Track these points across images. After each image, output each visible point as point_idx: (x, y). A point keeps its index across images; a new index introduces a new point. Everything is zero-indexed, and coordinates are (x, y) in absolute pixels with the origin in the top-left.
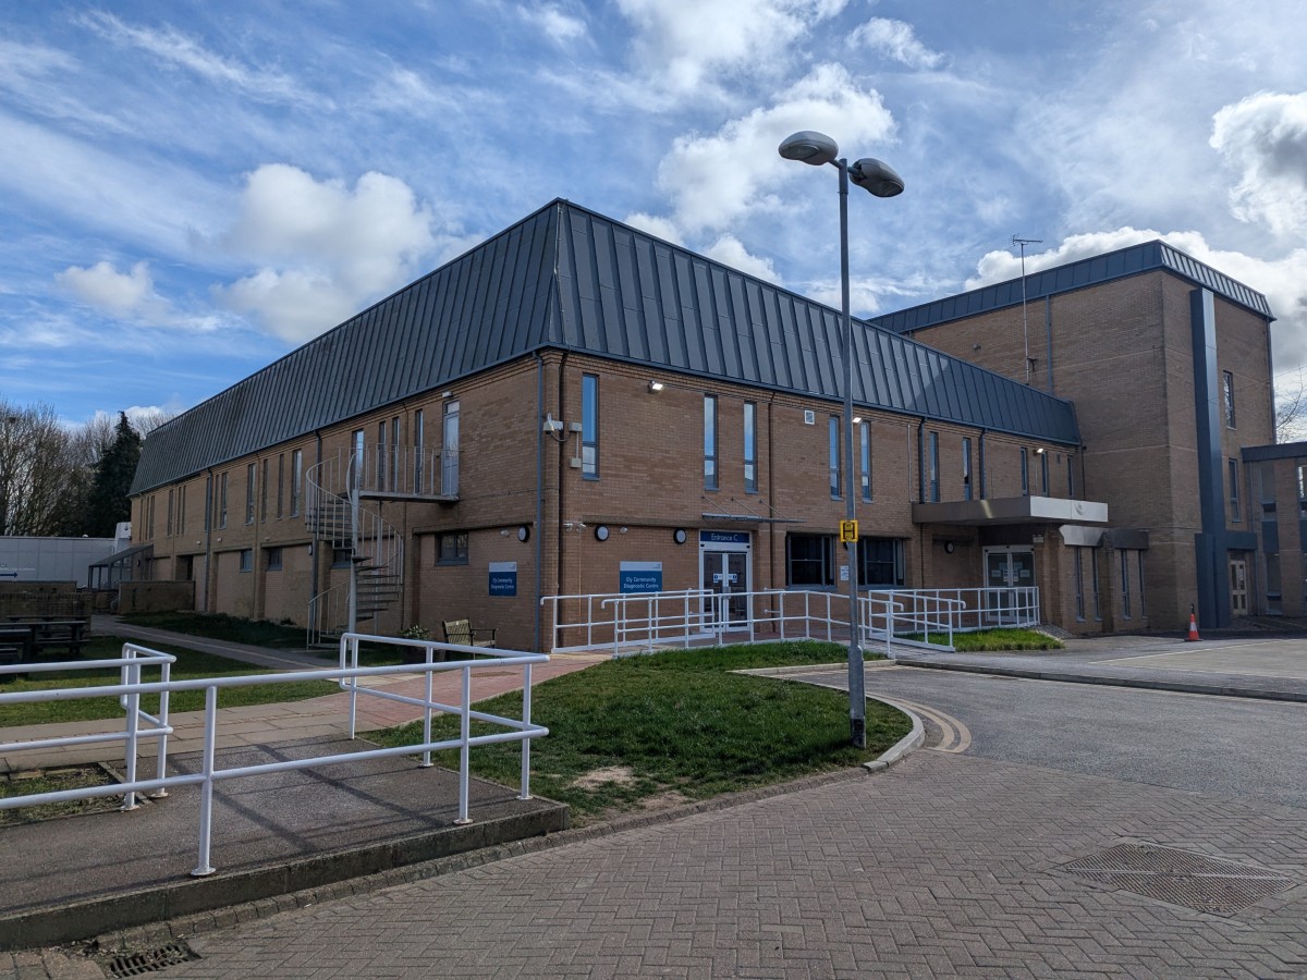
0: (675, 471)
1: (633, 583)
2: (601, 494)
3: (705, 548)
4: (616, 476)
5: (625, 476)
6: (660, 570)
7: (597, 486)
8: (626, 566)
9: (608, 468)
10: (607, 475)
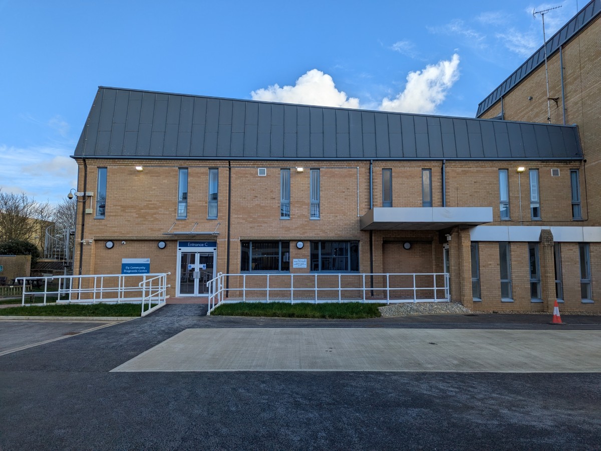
0: (155, 211)
1: (130, 269)
2: (106, 225)
3: (182, 251)
4: (115, 216)
5: (121, 216)
6: (149, 263)
7: (103, 222)
8: (125, 261)
9: (110, 212)
10: (110, 216)
